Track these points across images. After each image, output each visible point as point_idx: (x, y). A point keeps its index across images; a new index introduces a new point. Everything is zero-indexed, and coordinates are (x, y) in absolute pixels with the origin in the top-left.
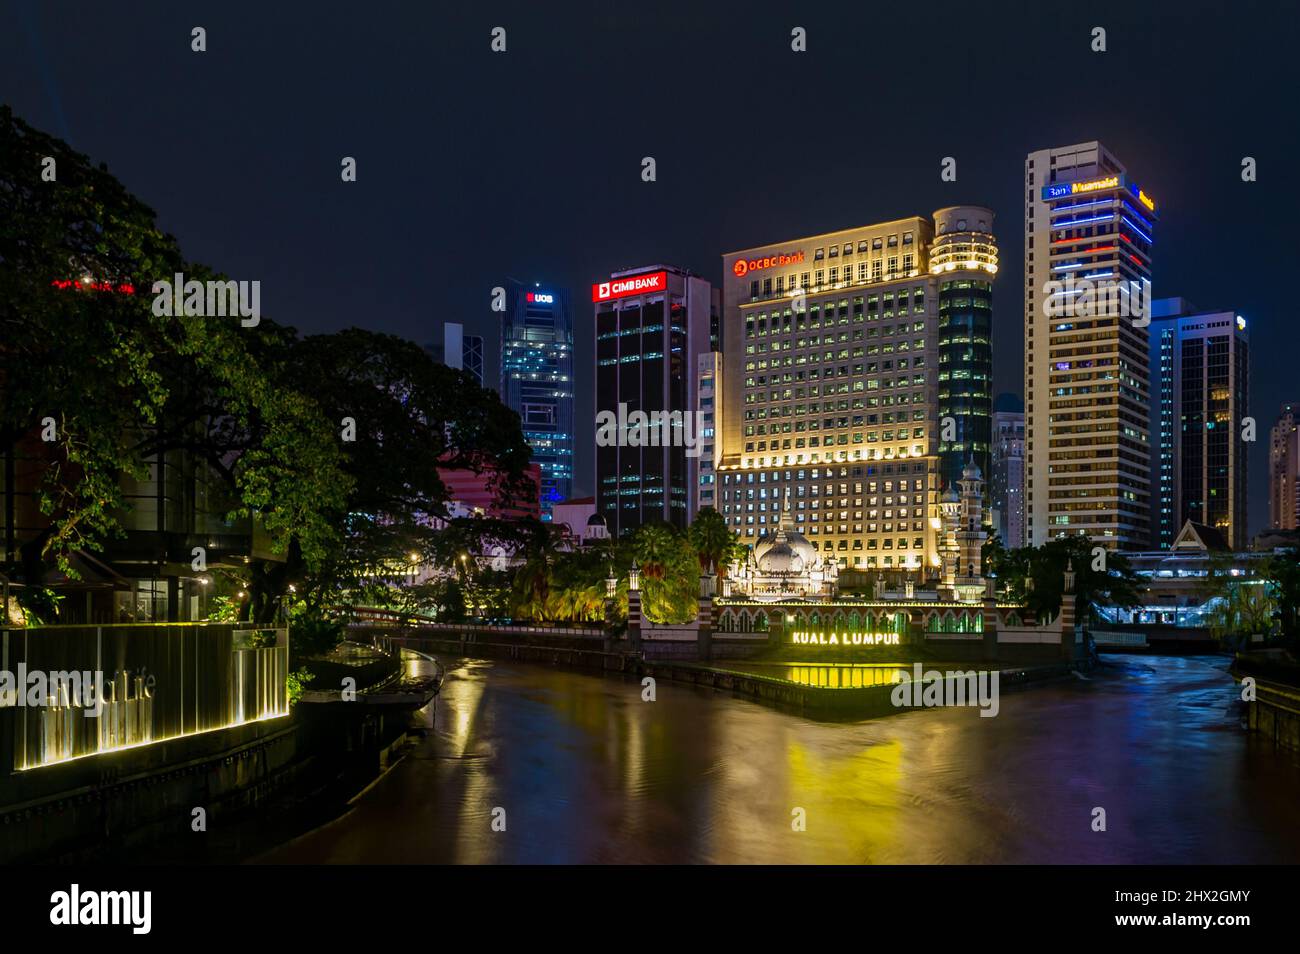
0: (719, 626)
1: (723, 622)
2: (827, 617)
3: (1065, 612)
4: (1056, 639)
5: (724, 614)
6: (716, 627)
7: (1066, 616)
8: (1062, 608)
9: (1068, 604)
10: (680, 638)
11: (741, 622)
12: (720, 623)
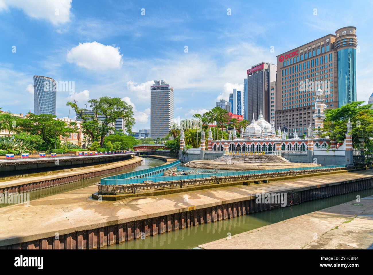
0: (212, 149)
1: (214, 147)
2: (249, 146)
3: (347, 141)
4: (343, 154)
5: (214, 145)
6: (211, 149)
7: (347, 143)
8: (345, 140)
9: (348, 138)
10: (195, 153)
11: (220, 147)
12: (212, 148)
